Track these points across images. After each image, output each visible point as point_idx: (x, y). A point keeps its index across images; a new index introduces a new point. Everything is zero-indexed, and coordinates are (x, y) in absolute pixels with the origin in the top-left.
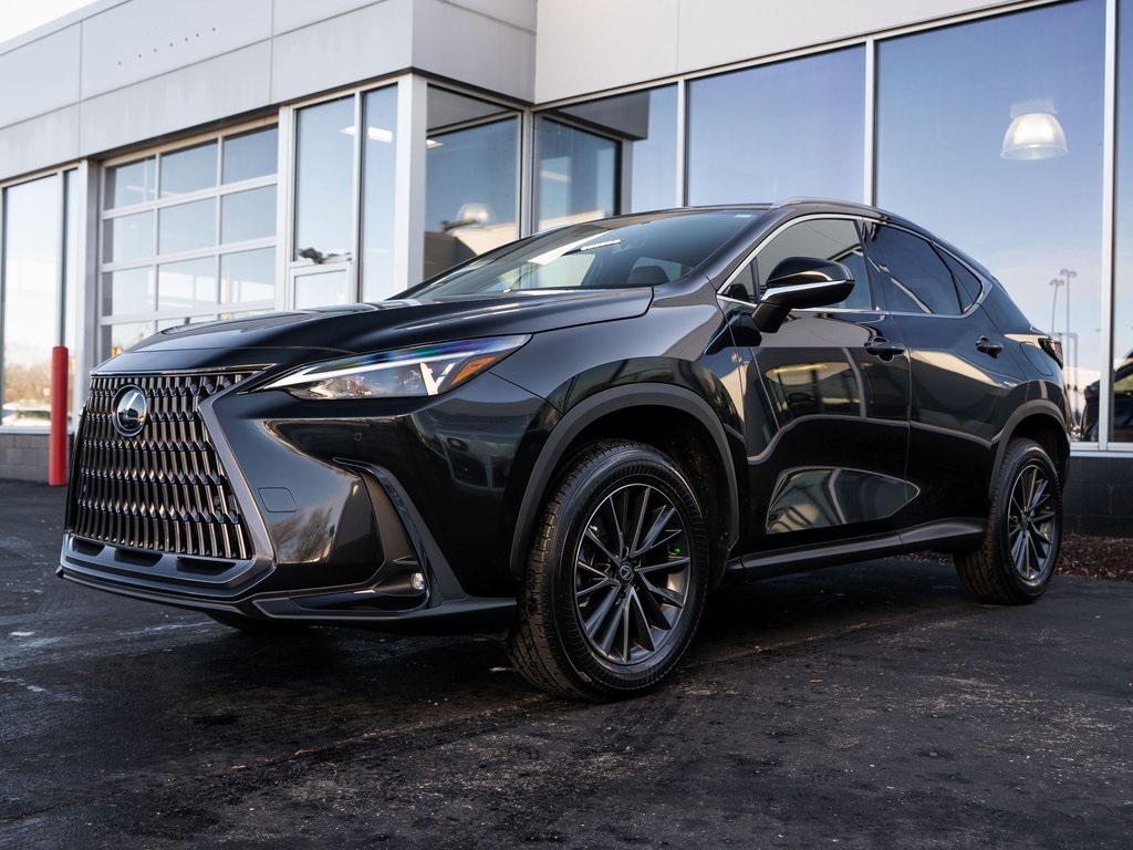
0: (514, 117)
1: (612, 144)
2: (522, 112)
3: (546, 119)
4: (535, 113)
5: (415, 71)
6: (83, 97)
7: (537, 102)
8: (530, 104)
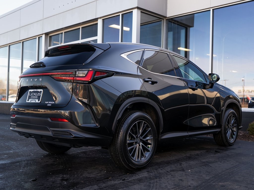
0: (161, 21)
1: (185, 28)
2: (163, 19)
3: (169, 21)
4: (167, 20)
5: (138, 8)
6: (44, 18)
7: (167, 17)
8: (166, 17)
